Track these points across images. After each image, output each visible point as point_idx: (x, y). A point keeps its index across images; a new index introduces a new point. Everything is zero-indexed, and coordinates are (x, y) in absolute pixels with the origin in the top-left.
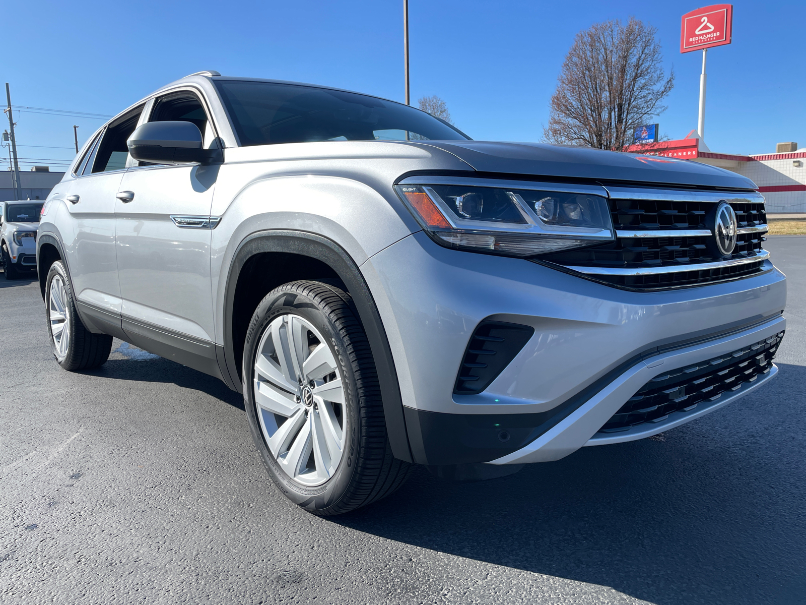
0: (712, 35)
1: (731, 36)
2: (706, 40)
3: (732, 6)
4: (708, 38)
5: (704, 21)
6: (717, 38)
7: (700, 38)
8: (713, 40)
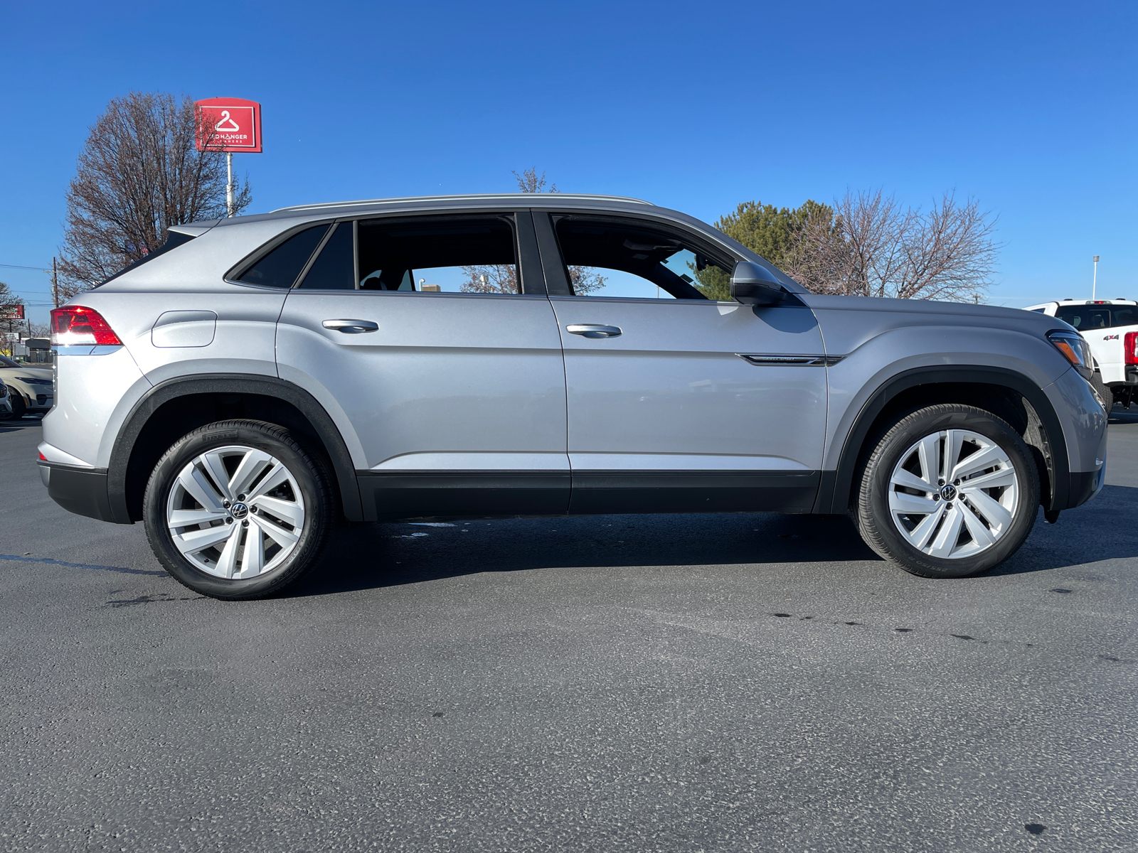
0: (237, 137)
1: (261, 143)
2: (230, 141)
3: (260, 106)
4: (233, 139)
5: (225, 115)
6: (244, 142)
7: (223, 137)
8: (239, 143)
